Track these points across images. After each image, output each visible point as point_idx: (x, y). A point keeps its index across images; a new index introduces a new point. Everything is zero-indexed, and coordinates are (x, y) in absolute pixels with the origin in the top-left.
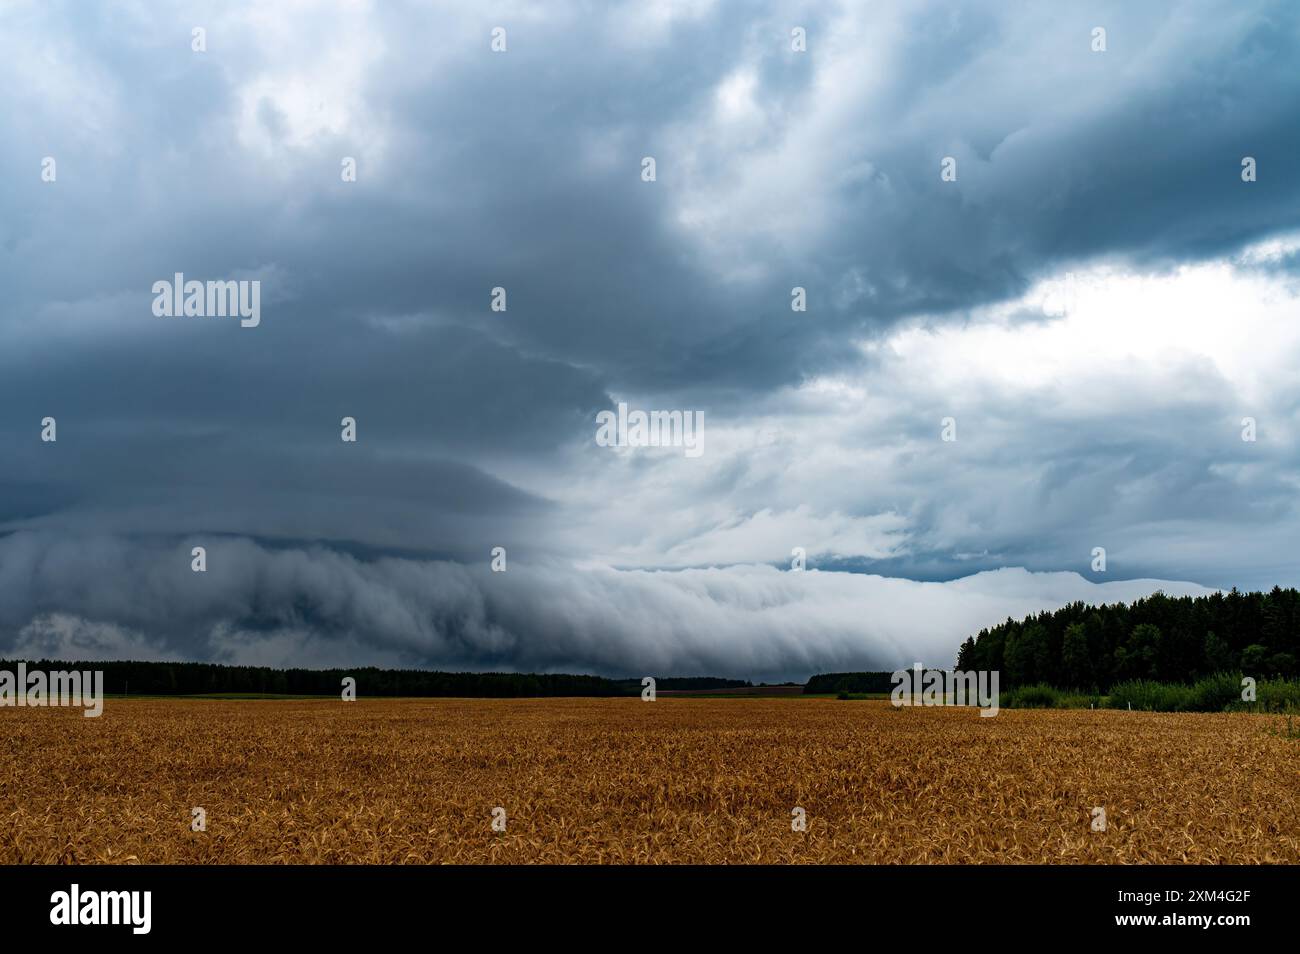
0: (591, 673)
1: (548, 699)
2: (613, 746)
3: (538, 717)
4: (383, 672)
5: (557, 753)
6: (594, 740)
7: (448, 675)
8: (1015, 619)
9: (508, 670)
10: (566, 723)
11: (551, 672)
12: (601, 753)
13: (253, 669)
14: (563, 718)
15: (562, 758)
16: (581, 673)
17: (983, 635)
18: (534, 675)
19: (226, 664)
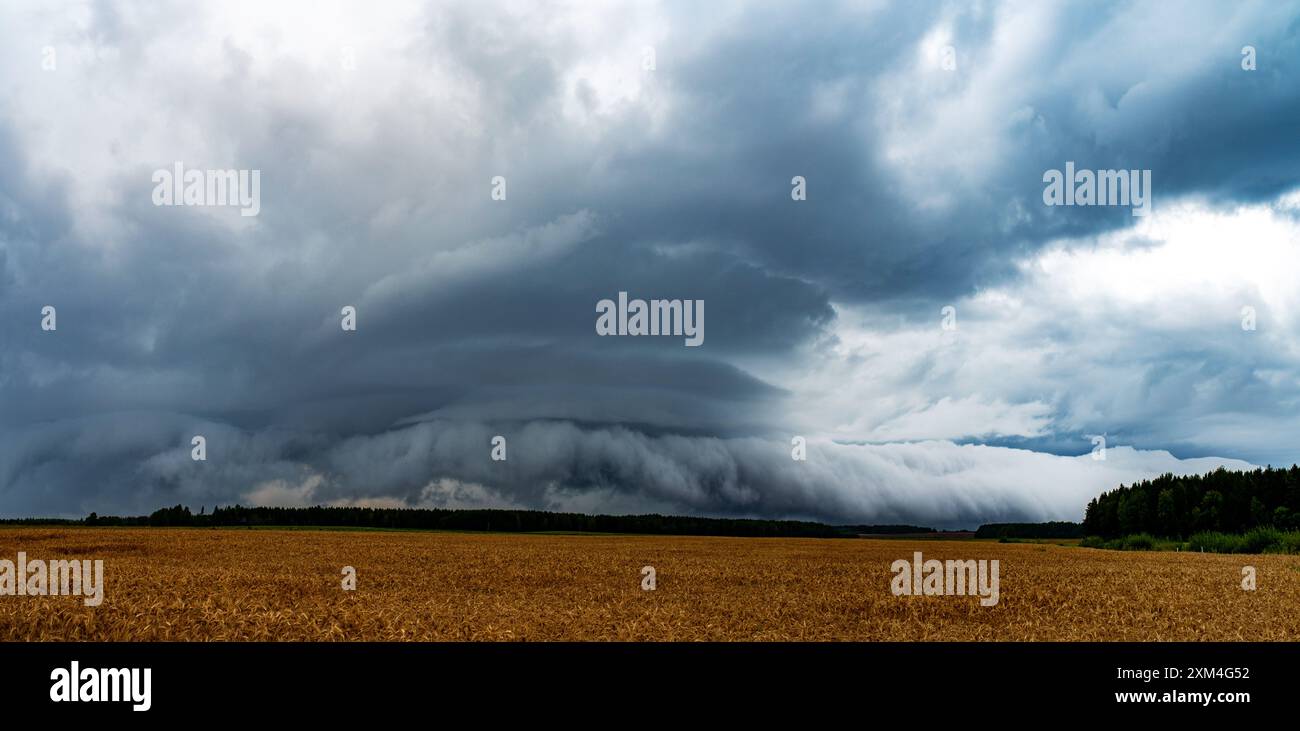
0: (815, 521)
1: (785, 538)
2: (835, 573)
3: (776, 552)
4: (664, 517)
5: (794, 576)
6: (822, 569)
7: (711, 520)
8: (1125, 486)
9: (755, 518)
10: (798, 557)
11: (786, 519)
12: (828, 578)
13: (572, 515)
14: (795, 552)
15: (798, 581)
16: (809, 520)
17: (1103, 497)
18: (774, 521)
19: (554, 512)
